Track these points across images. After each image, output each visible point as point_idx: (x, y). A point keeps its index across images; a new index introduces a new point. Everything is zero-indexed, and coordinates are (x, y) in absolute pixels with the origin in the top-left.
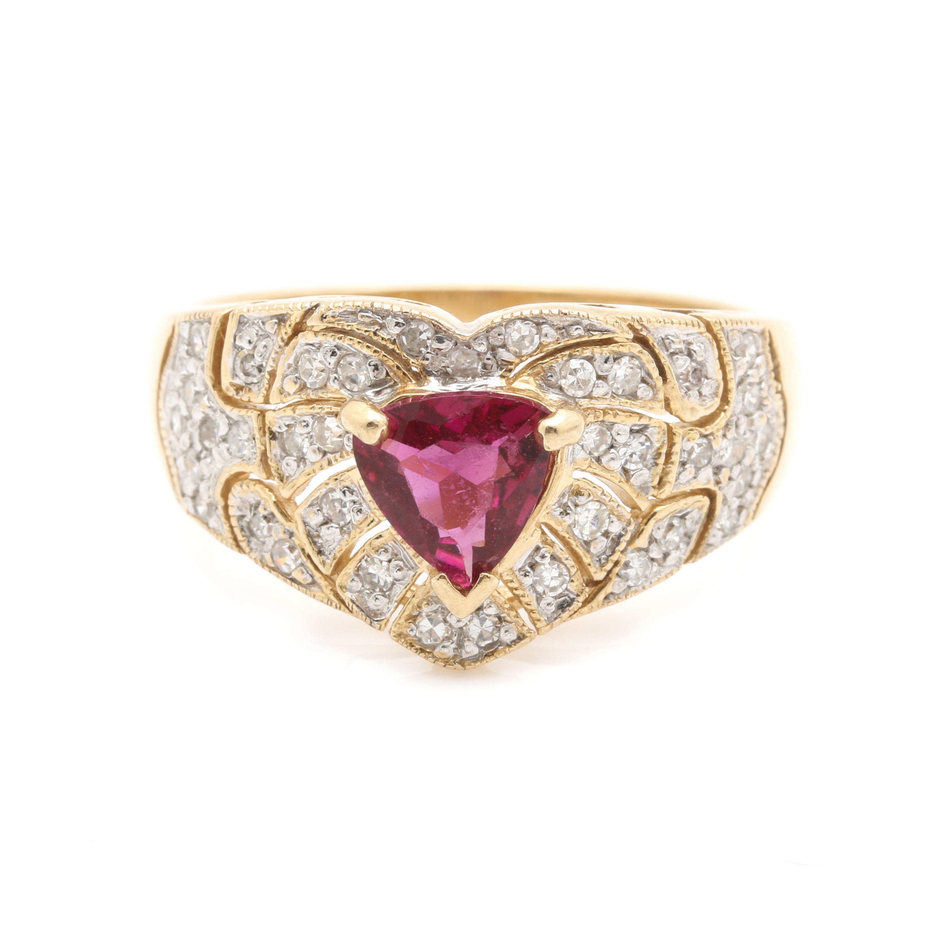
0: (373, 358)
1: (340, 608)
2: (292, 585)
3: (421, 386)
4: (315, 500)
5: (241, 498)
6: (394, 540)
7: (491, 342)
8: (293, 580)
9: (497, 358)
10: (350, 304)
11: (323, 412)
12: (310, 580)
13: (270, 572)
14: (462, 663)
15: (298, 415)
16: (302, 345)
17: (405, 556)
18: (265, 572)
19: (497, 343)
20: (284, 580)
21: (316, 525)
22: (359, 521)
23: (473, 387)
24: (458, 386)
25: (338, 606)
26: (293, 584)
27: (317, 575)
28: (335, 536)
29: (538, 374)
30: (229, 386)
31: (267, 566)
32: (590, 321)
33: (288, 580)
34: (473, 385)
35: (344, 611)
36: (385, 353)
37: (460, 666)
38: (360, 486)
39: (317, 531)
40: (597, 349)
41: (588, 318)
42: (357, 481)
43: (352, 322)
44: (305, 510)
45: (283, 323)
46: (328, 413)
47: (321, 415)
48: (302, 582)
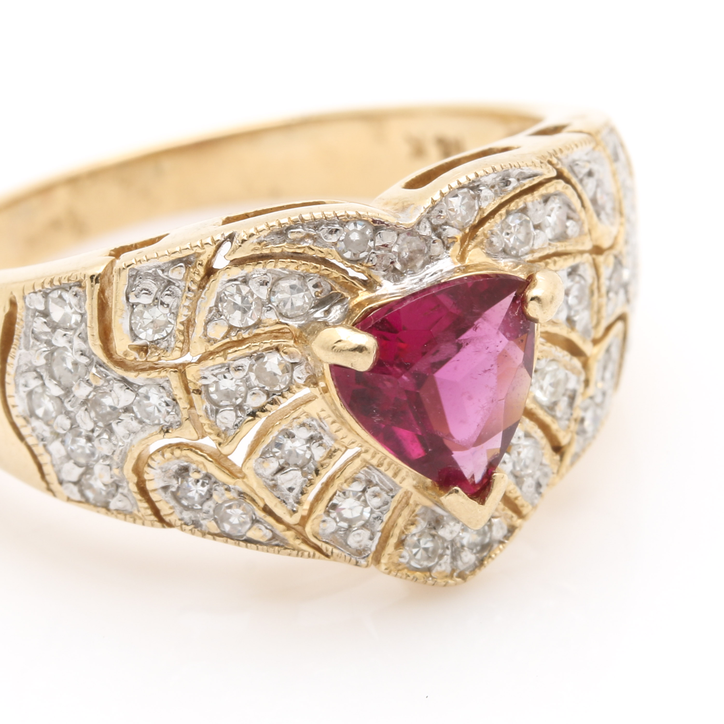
0: (312, 276)
1: (314, 555)
2: (247, 547)
3: (374, 291)
4: (266, 447)
5: (161, 468)
6: (367, 465)
7: (434, 222)
8: (249, 541)
9: (442, 238)
10: (275, 223)
11: (261, 349)
12: (269, 535)
13: (214, 539)
14: (462, 576)
15: (231, 360)
16: (224, 283)
17: (380, 480)
18: (208, 541)
19: (440, 222)
20: (235, 543)
21: (271, 474)
22: (323, 457)
23: (427, 276)
24: (411, 280)
25: (312, 554)
26: (249, 545)
27: (279, 528)
28: (296, 480)
29: (481, 242)
30: (129, 350)
31: (210, 533)
32: (522, 169)
33: (241, 543)
34: (427, 274)
35: (319, 558)
36: (325, 267)
37: (459, 580)
38: (320, 419)
39: (273, 480)
40: (528, 198)
41: (520, 166)
42: (318, 415)
43: (280, 243)
44: (256, 461)
45: (190, 264)
46: (267, 349)
47: (259, 353)
48: (261, 540)
